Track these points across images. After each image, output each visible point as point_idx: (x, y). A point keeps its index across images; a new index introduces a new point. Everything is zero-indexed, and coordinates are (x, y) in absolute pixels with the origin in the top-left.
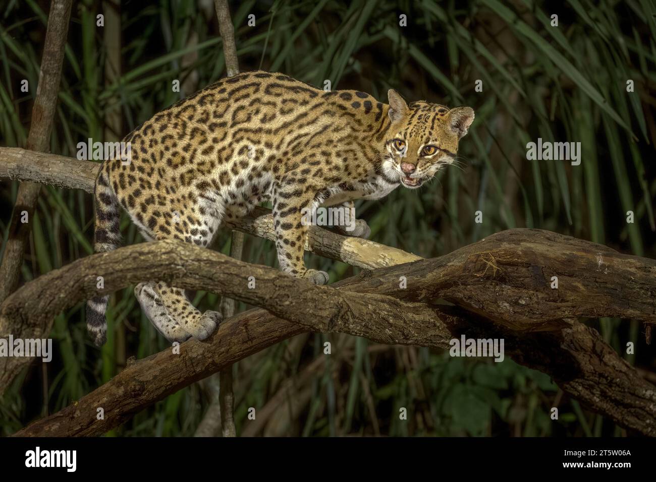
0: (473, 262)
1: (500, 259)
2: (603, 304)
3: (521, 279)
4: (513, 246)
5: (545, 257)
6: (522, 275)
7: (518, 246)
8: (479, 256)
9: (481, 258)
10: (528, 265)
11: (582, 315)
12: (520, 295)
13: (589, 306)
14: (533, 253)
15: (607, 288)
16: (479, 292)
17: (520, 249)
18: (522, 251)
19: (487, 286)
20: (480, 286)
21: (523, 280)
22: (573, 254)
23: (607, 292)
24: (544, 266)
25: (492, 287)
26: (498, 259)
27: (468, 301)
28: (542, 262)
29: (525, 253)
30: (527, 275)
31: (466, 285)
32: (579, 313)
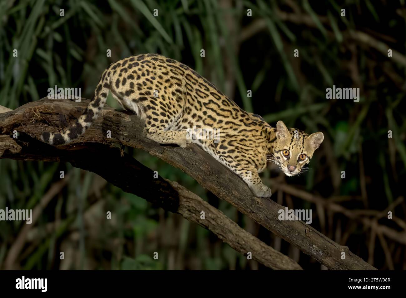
0: (28, 113)
1: (42, 111)
2: (97, 135)
3: (54, 122)
4: (49, 103)
5: (66, 110)
6: (54, 119)
7: (52, 104)
8: (31, 109)
9: (32, 110)
10: (57, 114)
11: (87, 141)
12: (54, 130)
13: (90, 136)
14: (59, 107)
15: (98, 126)
16: (32, 129)
17: (52, 105)
18: (53, 106)
19: (37, 126)
20: (33, 125)
21: (55, 122)
22: (81, 108)
23: (99, 128)
24: (65, 114)
25: (40, 126)
26: (40, 110)
27: (28, 134)
28: (64, 112)
29: (55, 107)
30: (57, 119)
31: (26, 125)
32: (85, 140)
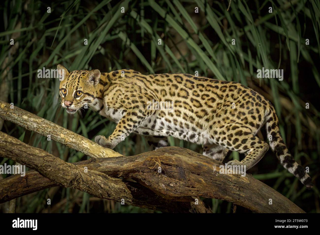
0: (148, 161)
1: (163, 161)
2: (213, 191)
4: (170, 155)
5: (187, 163)
6: (173, 171)
7: (173, 156)
8: (152, 158)
9: (153, 159)
10: (177, 166)
11: (202, 196)
12: (171, 181)
13: (206, 192)
14: (180, 160)
15: (216, 183)
16: (150, 177)
18: (175, 158)
19: (154, 174)
20: (151, 174)
21: (173, 174)
22: (201, 163)
23: (216, 186)
24: (185, 168)
25: (157, 175)
26: (162, 161)
27: (144, 181)
28: (184, 165)
29: (176, 160)
30: (176, 171)
31: (144, 173)
32: (200, 195)
